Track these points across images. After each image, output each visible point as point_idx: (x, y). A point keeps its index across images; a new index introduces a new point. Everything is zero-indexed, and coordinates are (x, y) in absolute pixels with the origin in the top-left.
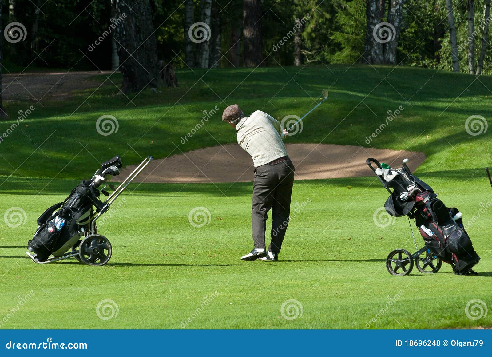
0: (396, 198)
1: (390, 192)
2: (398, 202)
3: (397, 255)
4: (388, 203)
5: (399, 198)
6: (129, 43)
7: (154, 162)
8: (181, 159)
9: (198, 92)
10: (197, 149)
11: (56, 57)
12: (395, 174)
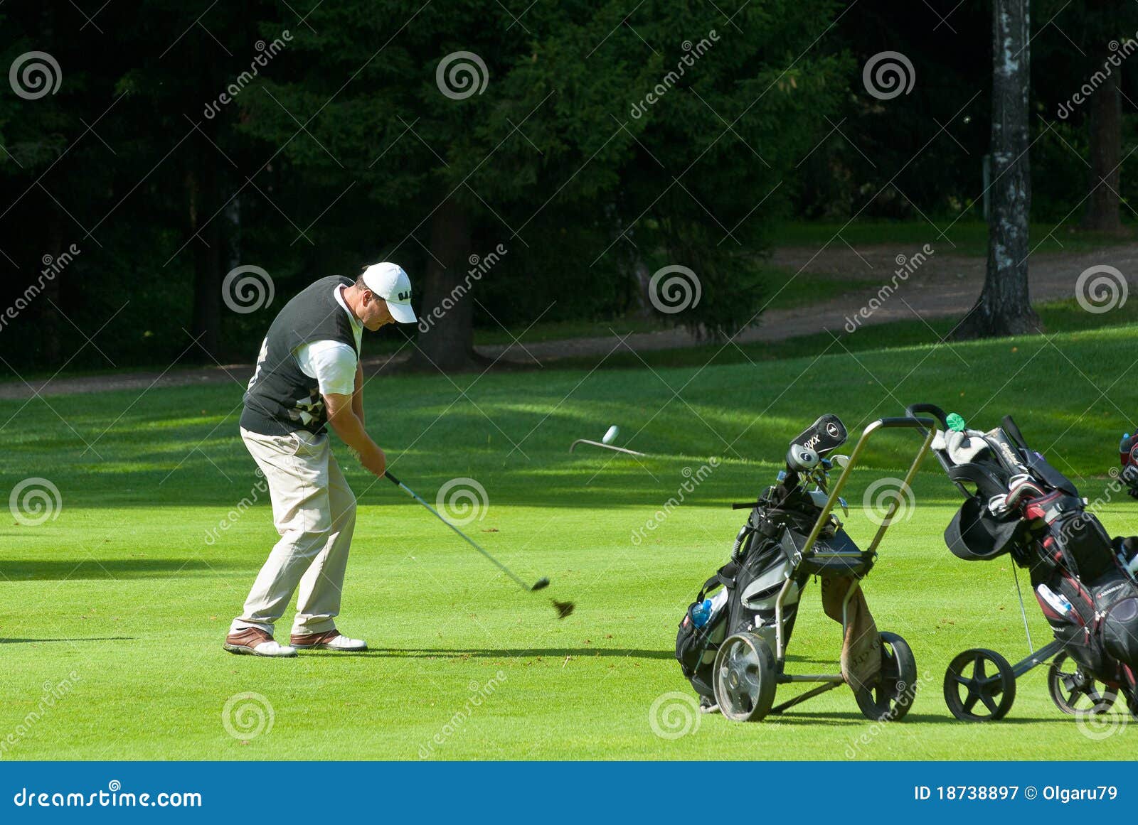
0: (980, 510)
1: (966, 493)
2: (985, 520)
3: (972, 664)
5: (987, 512)
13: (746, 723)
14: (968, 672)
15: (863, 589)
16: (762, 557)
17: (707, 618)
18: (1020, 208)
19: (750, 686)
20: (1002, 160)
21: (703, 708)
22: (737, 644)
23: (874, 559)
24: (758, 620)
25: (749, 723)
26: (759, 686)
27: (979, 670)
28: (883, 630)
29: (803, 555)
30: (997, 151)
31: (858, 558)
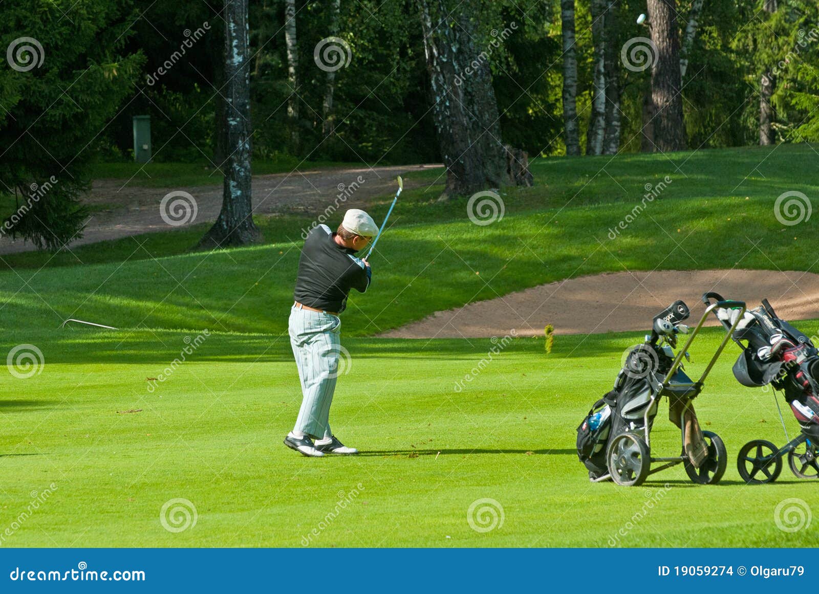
0: (751, 356)
1: (742, 346)
2: (755, 362)
3: (755, 449)
4: (739, 366)
5: (757, 357)
6: (454, 119)
7: (479, 305)
8: (523, 300)
9: (564, 193)
10: (547, 282)
11: (360, 145)
12: (749, 317)
13: (633, 487)
14: (752, 454)
15: (693, 404)
16: (634, 388)
17: (597, 425)
18: (246, 156)
19: (634, 465)
20: (233, 123)
21: (592, 479)
22: (623, 440)
23: (702, 388)
24: (632, 425)
25: (635, 487)
26: (641, 465)
27: (760, 452)
28: (705, 430)
29: (663, 385)
30: (229, 117)
31: (693, 387)
